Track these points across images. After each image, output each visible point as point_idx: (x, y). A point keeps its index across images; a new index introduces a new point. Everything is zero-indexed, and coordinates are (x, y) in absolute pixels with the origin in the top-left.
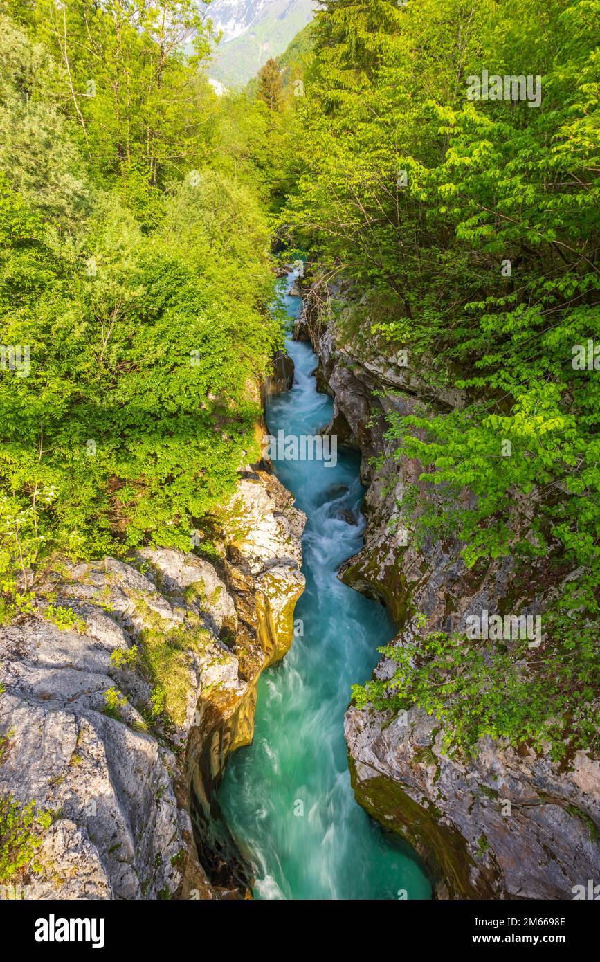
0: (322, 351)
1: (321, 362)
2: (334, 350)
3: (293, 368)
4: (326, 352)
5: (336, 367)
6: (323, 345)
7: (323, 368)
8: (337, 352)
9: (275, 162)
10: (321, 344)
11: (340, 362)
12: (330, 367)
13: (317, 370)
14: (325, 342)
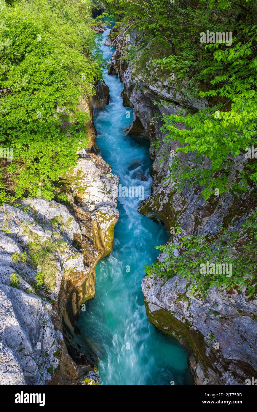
0: (125, 80)
1: (125, 87)
2: (132, 79)
3: (109, 91)
4: (128, 81)
5: (134, 90)
6: (126, 77)
7: (126, 91)
8: (134, 81)
10: (125, 76)
11: (136, 87)
12: (131, 90)
13: (123, 92)
14: (127, 75)
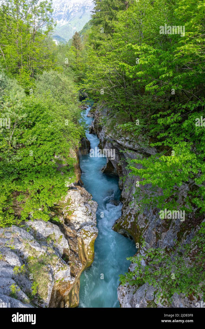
0: (101, 137)
1: (100, 141)
2: (105, 136)
3: (90, 144)
4: (102, 137)
5: (107, 143)
6: (101, 135)
7: (101, 144)
8: (106, 137)
9: (80, 68)
10: (100, 135)
11: (108, 141)
12: (104, 143)
13: (99, 144)
14: (102, 134)
